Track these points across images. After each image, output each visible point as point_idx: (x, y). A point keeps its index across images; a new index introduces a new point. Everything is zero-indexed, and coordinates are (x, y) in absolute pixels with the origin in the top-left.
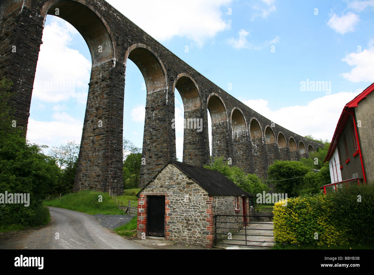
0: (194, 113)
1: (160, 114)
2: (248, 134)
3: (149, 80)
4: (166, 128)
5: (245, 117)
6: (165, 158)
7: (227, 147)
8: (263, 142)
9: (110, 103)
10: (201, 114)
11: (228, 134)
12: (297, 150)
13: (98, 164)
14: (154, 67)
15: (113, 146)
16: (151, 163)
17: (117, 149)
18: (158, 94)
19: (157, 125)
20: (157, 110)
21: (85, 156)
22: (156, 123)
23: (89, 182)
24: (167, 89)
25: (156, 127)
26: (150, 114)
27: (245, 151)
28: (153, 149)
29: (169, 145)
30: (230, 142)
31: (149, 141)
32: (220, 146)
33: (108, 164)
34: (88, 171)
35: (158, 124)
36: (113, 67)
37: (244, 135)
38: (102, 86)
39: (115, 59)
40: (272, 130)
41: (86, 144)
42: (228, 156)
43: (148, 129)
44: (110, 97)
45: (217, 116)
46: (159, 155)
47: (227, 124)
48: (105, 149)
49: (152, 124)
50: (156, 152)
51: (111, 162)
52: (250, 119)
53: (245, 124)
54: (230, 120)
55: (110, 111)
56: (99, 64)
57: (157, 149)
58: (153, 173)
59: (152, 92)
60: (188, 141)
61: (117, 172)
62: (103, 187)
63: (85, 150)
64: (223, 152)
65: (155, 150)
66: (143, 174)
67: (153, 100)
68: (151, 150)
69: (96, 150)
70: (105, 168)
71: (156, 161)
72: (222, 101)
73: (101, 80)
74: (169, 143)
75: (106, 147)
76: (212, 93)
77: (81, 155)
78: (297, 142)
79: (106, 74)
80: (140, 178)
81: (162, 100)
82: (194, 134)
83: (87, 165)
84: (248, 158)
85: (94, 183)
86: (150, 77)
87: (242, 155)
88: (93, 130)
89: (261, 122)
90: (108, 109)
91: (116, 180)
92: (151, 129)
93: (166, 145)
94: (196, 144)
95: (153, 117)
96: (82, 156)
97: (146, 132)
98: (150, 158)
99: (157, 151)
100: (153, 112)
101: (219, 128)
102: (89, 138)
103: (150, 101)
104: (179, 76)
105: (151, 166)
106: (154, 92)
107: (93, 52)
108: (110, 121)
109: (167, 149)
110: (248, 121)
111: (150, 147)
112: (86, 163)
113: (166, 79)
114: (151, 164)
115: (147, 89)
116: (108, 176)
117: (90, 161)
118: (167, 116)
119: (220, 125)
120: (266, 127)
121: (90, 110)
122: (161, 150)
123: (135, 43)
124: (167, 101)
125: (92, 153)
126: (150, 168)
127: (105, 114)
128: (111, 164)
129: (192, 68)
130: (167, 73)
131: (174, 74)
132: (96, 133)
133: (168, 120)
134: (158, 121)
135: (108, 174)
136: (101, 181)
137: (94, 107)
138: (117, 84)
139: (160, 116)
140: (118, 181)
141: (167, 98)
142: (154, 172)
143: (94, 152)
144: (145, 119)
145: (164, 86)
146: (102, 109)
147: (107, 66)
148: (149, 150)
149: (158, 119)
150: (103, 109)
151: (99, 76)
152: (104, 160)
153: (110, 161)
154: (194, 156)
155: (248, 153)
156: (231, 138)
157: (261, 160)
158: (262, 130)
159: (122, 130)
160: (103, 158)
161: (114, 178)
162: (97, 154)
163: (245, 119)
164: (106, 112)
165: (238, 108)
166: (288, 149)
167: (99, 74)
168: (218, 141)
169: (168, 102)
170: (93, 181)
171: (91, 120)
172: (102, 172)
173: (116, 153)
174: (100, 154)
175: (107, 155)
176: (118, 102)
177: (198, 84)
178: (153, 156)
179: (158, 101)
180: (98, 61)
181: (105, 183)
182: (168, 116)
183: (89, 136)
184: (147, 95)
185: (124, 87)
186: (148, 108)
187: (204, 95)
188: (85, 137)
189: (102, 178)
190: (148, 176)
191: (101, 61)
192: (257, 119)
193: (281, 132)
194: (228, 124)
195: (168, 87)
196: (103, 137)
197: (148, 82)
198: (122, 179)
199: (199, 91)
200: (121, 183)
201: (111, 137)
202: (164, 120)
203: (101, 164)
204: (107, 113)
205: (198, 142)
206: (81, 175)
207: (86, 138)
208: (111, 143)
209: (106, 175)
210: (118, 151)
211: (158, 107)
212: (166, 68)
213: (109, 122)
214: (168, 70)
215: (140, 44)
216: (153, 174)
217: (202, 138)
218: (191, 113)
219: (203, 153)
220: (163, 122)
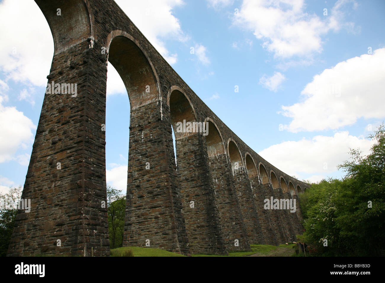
0: (190, 141)
1: (152, 134)
2: (245, 171)
3: (134, 91)
4: (164, 152)
5: (240, 151)
6: (165, 195)
7: (228, 185)
8: (259, 181)
9: (84, 97)
10: (199, 140)
11: (228, 169)
12: (288, 191)
13: (60, 203)
14: (142, 72)
15: (88, 168)
16: (143, 206)
17: (97, 174)
18: (147, 108)
19: (149, 150)
20: (148, 129)
21: (35, 191)
22: (147, 147)
23: (40, 238)
24: (161, 100)
25: (147, 153)
26: (137, 135)
27: (245, 192)
28: (145, 185)
29: (170, 176)
30: (231, 179)
31: (136, 173)
32: (218, 186)
33: (80, 200)
34: (40, 218)
35: (150, 147)
36: (90, 48)
37: (241, 173)
38: (71, 76)
39: (92, 37)
40: (264, 168)
41: (38, 169)
42: (230, 196)
43: (135, 156)
44: (85, 88)
45: (211, 149)
46: (155, 193)
47: (225, 157)
48: (75, 174)
49: (141, 148)
50: (150, 189)
51: (87, 196)
52: (245, 154)
53: (241, 160)
54: (227, 153)
55: (84, 110)
56: (66, 49)
57: (151, 183)
58: (147, 221)
59: (138, 107)
60: (184, 178)
61: (97, 215)
62: (70, 247)
63: (35, 180)
64: (224, 192)
65: (148, 185)
66: (130, 224)
67: (141, 116)
68: (141, 187)
69: (57, 177)
70: (75, 209)
71: (151, 203)
72: (218, 129)
73: (68, 68)
74: (169, 174)
75: (77, 169)
76: (207, 117)
77: (28, 189)
78: (287, 183)
79: (78, 59)
80: (126, 230)
81: (155, 115)
82: (192, 168)
83: (38, 207)
84: (248, 199)
85: (52, 239)
86: (135, 86)
87: (241, 196)
88: (52, 144)
89: (255, 158)
90: (80, 108)
91: (96, 230)
92: (139, 156)
93: (165, 176)
94: (196, 180)
95: (142, 139)
96: (29, 191)
97: (132, 161)
98: (140, 199)
99: (151, 187)
100: (141, 132)
101: (216, 163)
102: (45, 158)
103: (135, 119)
104: (173, 88)
105: (142, 210)
106: (141, 106)
107: (57, 34)
108: (83, 124)
109: (167, 182)
110: (244, 156)
111: (140, 182)
112: (36, 203)
113: (159, 87)
114: (143, 208)
115: (130, 103)
116: (81, 224)
117: (44, 198)
118: (163, 136)
119: (217, 160)
120: (260, 164)
121: (48, 114)
122: (158, 185)
123: (119, 29)
124: (162, 115)
125: (49, 184)
126: (142, 214)
127: (74, 116)
128: (86, 200)
129: (185, 83)
130: (160, 81)
131: (168, 84)
132: (57, 148)
133: (165, 141)
134: (150, 144)
135: (81, 219)
136: (66, 234)
137: (56, 109)
138: (96, 73)
139: (152, 136)
140: (101, 232)
141: (161, 111)
142: (149, 220)
143: (52, 182)
144: (130, 143)
145: (156, 96)
146: (69, 109)
147: (80, 48)
148: (138, 186)
149: (149, 141)
150: (71, 109)
151: (66, 64)
152: (72, 193)
153: (84, 195)
154: (195, 197)
155: (249, 193)
156: (231, 174)
157: (259, 203)
158: (256, 168)
159: (104, 144)
160: (70, 191)
161: (93, 226)
162: (59, 183)
163: (240, 153)
164: (78, 111)
165: (233, 140)
166: (280, 189)
167: (65, 62)
168: (215, 179)
169: (163, 117)
170: (49, 237)
171: (48, 130)
172: (69, 216)
173: (95, 180)
174: (64, 183)
175: (78, 184)
176: (97, 100)
177: (193, 104)
178: (146, 195)
179: (149, 117)
180: (64, 45)
181: (74, 238)
182: (165, 135)
183: (44, 156)
184: (132, 111)
185: (106, 80)
186: (134, 128)
187: (200, 118)
188: (37, 157)
189: (67, 228)
190: (138, 227)
191: (70, 44)
192: (250, 155)
193: (273, 171)
194: (227, 157)
195: (161, 98)
196: (70, 152)
197: (131, 94)
198: (106, 227)
199: (194, 112)
200: (105, 237)
201: (86, 152)
202: (159, 142)
203: (66, 201)
204: (79, 113)
205: (198, 177)
206: (26, 226)
207: (38, 159)
208: (86, 162)
209: (78, 221)
210: (99, 177)
211: (149, 125)
212: (158, 74)
213: (82, 127)
214: (161, 77)
215: (126, 33)
216: (146, 223)
217: (204, 172)
218: (185, 140)
219: (208, 191)
220: (158, 144)
